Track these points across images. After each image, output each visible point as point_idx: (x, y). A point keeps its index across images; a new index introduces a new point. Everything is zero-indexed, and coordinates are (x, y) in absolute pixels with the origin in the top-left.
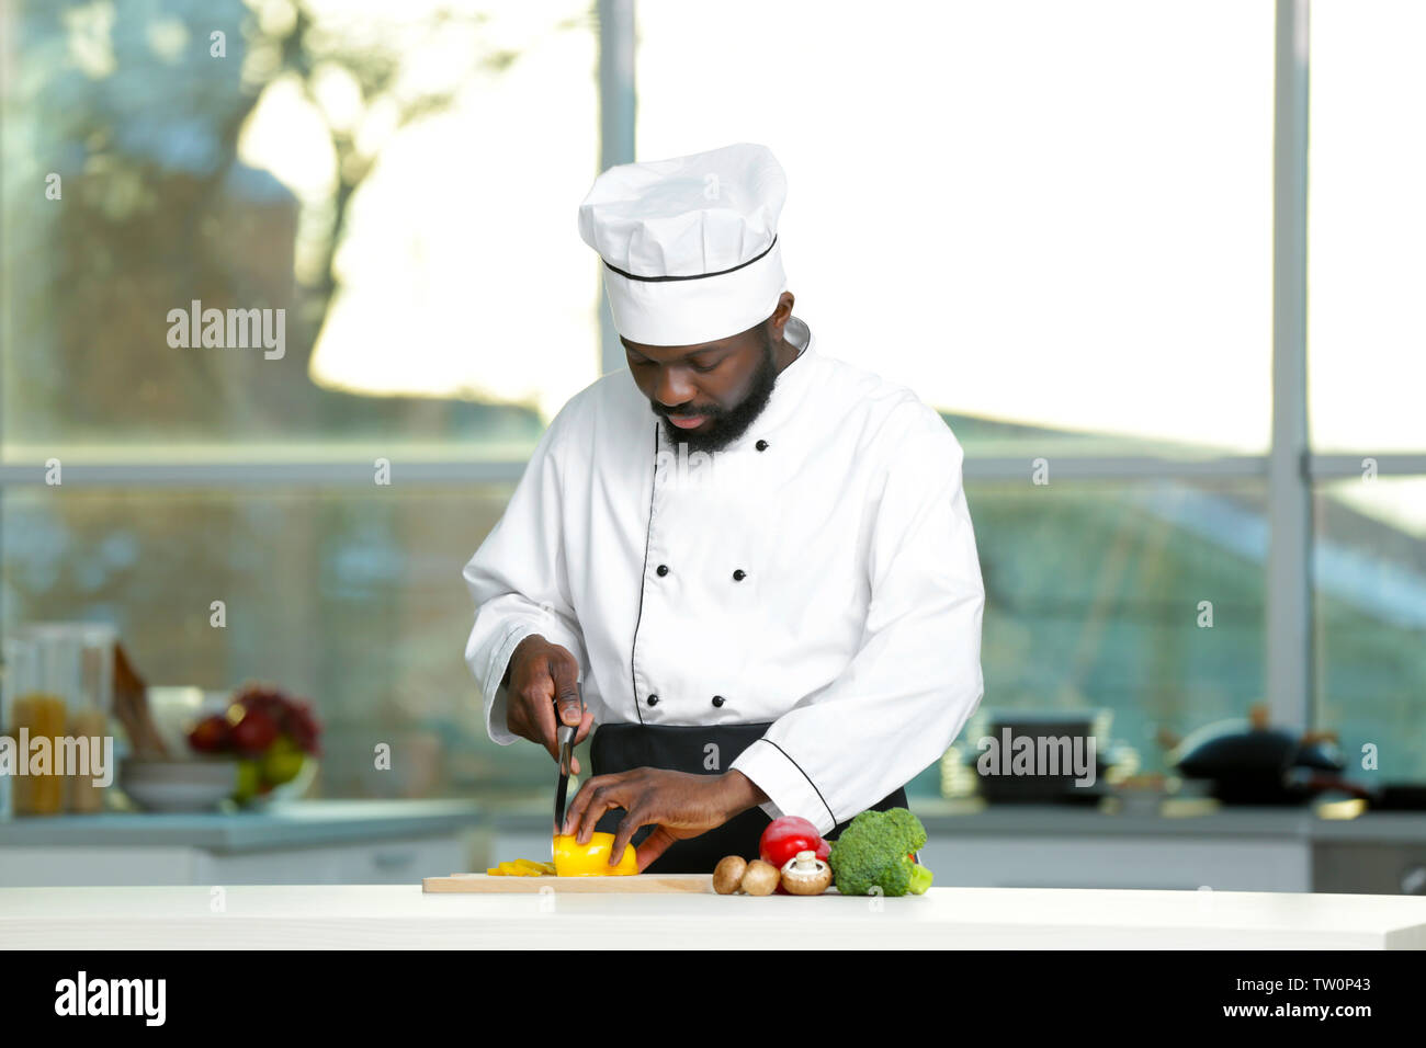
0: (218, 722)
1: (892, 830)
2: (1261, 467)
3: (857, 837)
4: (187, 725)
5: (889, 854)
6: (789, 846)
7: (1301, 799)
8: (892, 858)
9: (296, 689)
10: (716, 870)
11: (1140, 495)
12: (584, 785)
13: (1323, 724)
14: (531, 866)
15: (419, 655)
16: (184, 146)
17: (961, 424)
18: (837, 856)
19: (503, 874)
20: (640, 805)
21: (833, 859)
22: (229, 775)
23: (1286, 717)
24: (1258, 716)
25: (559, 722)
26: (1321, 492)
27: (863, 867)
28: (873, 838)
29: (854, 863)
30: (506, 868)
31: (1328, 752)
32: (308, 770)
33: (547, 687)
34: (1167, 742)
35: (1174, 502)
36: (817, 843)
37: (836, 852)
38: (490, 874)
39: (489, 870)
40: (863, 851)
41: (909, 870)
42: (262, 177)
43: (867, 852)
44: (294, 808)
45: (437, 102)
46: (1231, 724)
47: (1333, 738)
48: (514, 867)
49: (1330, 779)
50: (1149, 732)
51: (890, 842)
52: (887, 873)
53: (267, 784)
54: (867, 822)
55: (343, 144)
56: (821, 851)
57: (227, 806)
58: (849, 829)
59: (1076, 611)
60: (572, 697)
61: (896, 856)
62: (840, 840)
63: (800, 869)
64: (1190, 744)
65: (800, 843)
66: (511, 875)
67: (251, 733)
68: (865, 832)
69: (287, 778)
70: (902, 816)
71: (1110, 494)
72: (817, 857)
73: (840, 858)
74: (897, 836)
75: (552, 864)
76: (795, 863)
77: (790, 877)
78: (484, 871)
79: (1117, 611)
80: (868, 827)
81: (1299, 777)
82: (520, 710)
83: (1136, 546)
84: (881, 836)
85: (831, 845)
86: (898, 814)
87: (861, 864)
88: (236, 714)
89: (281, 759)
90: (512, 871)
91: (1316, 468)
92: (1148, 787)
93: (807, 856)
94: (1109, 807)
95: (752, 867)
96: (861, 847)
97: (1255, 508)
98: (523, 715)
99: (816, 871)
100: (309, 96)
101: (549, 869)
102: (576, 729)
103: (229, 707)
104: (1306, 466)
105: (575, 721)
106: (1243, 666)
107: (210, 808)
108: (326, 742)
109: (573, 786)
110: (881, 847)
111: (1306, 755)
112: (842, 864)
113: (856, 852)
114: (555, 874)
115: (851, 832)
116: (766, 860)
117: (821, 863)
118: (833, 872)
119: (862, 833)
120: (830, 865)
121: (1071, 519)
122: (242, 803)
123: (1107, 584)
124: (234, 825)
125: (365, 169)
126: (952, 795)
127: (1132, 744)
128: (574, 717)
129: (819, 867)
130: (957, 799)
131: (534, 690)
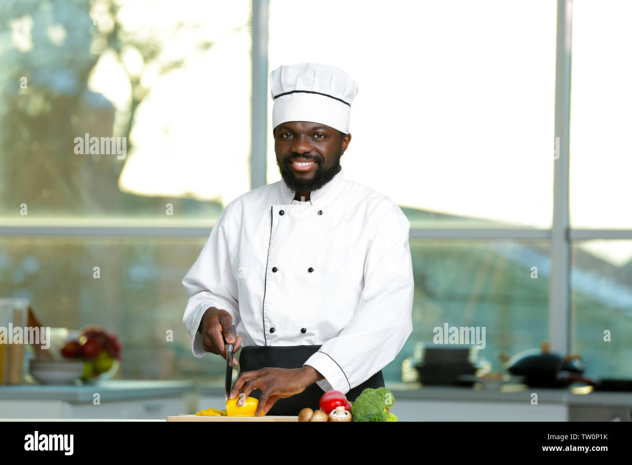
0: (75, 344)
1: (379, 398)
2: (548, 235)
3: (364, 400)
4: (61, 345)
5: (378, 408)
6: (333, 404)
7: (564, 385)
8: (379, 410)
9: (111, 330)
10: (300, 414)
11: (493, 246)
12: (239, 376)
13: (574, 352)
14: (216, 412)
15: (165, 314)
16: (63, 82)
17: (410, 213)
18: (355, 409)
19: (203, 415)
20: (268, 387)
21: (352, 410)
22: (79, 368)
23: (558, 348)
24: (545, 347)
25: (225, 343)
26: (576, 246)
27: (366, 414)
28: (371, 401)
29: (362, 412)
30: (205, 412)
31: (577, 364)
32: (116, 366)
33: (219, 328)
34: (504, 359)
35: (509, 249)
36: (345, 403)
37: (354, 407)
38: (197, 415)
39: (196, 413)
40: (366, 407)
41: (387, 415)
42: (98, 96)
43: (368, 407)
44: (109, 383)
45: (177, 65)
46: (533, 351)
47: (579, 358)
48: (208, 412)
49: (577, 376)
50: (496, 354)
51: (378, 403)
52: (377, 417)
53: (97, 372)
54: (368, 394)
55: (135, 82)
56: (347, 407)
57: (79, 382)
58: (360, 397)
59: (464, 299)
60: (230, 331)
61: (381, 409)
62: (356, 402)
63: (337, 414)
64: (514, 360)
65: (338, 403)
66: (207, 415)
67: (89, 349)
68: (367, 398)
69: (106, 370)
70: (384, 391)
71: (480, 246)
72: (346, 409)
73: (356, 410)
74: (382, 400)
75: (226, 411)
76: (335, 412)
77: (333, 418)
78: (195, 414)
79: (482, 299)
80: (368, 396)
81: (563, 375)
82: (208, 340)
83: (491, 269)
84: (374, 400)
85: (352, 404)
86: (382, 390)
87: (365, 412)
88: (83, 341)
89: (103, 361)
90: (207, 414)
91: (572, 235)
92: (495, 379)
93: (341, 409)
94: (477, 387)
95: (316, 414)
96: (365, 405)
97: (544, 253)
98: (210, 342)
99: (345, 415)
100: (120, 60)
101: (224, 413)
102: (234, 345)
103: (80, 337)
104: (568, 234)
105: (233, 341)
106: (539, 325)
107: (71, 383)
108: (124, 353)
109: (235, 374)
110: (374, 405)
111: (567, 365)
112: (357, 413)
113: (363, 407)
114: (226, 415)
115: (361, 398)
116: (322, 410)
117: (347, 412)
118: (352, 416)
119: (366, 399)
120: (351, 413)
121: (462, 257)
122: (85, 381)
123: (478, 287)
124: (81, 390)
125: (146, 93)
126: (406, 381)
127: (488, 360)
128: (231, 340)
129: (346, 414)
130: (409, 382)
131: (213, 330)
